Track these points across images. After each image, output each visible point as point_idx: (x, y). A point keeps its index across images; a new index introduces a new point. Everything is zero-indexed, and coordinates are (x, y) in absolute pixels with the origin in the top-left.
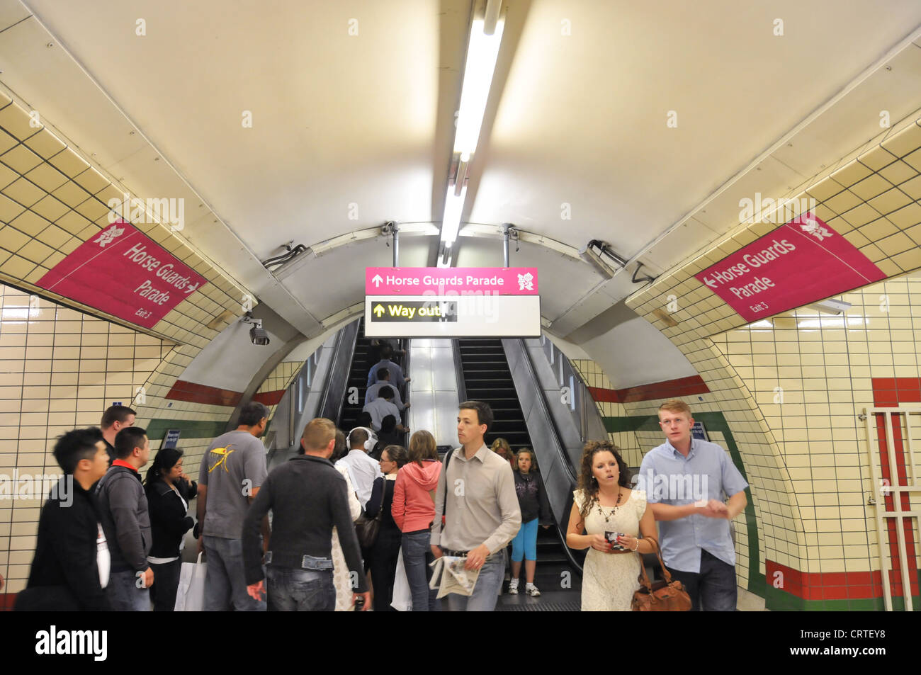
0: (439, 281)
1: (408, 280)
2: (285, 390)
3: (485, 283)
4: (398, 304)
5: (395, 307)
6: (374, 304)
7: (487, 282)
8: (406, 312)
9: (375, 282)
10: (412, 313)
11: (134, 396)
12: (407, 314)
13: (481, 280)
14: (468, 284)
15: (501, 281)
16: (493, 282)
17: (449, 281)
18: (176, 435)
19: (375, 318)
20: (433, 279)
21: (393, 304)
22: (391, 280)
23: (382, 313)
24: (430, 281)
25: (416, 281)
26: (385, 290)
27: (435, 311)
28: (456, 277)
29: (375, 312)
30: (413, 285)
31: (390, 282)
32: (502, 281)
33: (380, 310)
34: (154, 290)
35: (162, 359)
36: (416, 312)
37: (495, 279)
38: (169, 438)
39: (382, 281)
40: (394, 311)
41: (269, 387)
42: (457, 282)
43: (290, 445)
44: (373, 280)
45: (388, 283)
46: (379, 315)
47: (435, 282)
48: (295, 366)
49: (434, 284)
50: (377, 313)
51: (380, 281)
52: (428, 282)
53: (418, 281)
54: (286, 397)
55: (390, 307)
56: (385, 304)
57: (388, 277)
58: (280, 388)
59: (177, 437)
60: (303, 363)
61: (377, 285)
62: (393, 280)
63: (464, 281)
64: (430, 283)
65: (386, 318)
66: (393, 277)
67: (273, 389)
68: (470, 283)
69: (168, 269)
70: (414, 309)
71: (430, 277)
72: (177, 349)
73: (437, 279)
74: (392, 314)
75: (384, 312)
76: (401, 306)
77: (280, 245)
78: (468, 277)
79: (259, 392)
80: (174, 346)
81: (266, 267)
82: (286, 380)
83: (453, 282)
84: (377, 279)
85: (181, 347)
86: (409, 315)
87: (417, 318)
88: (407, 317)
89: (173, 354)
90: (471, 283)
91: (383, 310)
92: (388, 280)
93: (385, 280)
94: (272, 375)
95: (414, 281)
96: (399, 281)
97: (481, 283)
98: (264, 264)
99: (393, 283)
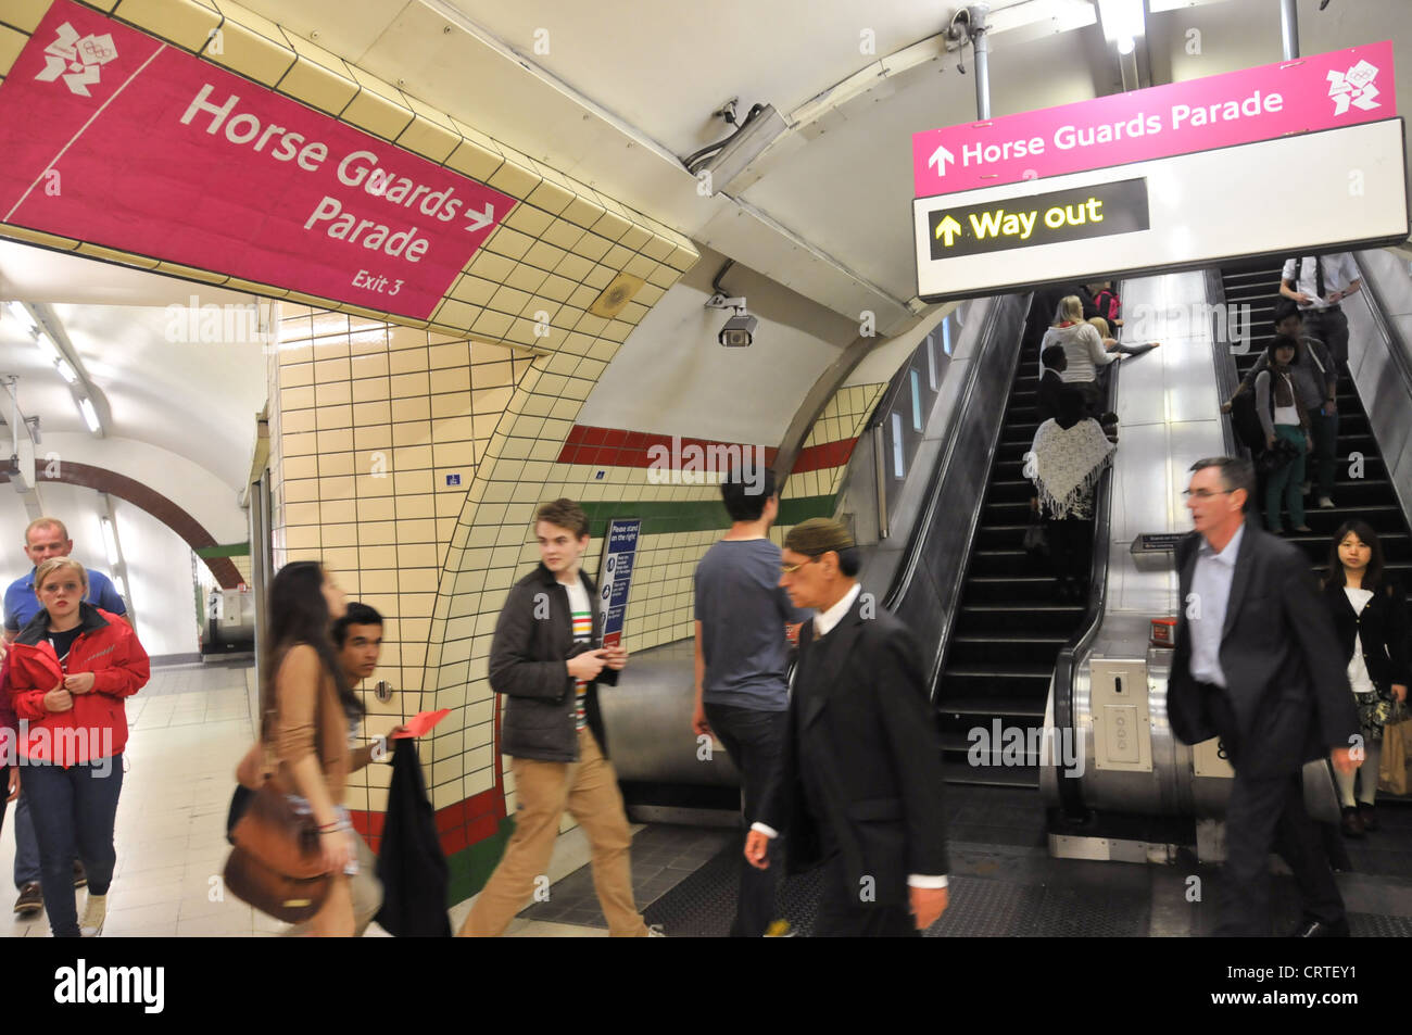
0: (1096, 134)
1: (1016, 147)
2: (857, 439)
3: (1226, 116)
4: (992, 207)
5: (986, 216)
6: (936, 218)
7: (1233, 110)
8: (1013, 224)
9: (936, 164)
10: (1029, 225)
11: (477, 462)
12: (1016, 230)
13: (1213, 109)
14: (1176, 126)
15: (1274, 102)
16: (1251, 107)
17: (1123, 130)
18: (634, 528)
19: (939, 250)
20: (1080, 133)
21: (979, 209)
22: (972, 154)
23: (955, 235)
24: (1071, 138)
25: (1036, 146)
26: (962, 178)
27: (1087, 211)
28: (1141, 115)
29: (938, 237)
30: (1029, 154)
31: (973, 160)
32: (1280, 99)
33: (949, 229)
34: (365, 224)
35: (516, 386)
36: (1040, 222)
37: (1256, 99)
38: (614, 534)
39: (951, 158)
40: (983, 227)
41: (826, 433)
42: (1146, 127)
43: (881, 537)
44: (931, 162)
45: (966, 163)
46: (949, 242)
47: (1086, 138)
48: (871, 392)
49: (1083, 143)
50: (942, 236)
51: (947, 162)
52: (1067, 142)
53: (1041, 142)
54: (864, 452)
55: (973, 218)
56: (960, 214)
57: (965, 148)
58: (847, 435)
59: (635, 533)
60: (885, 387)
61: (942, 172)
62: (978, 153)
63: (1166, 121)
64: (1072, 144)
65: (968, 245)
66: (979, 145)
67: (834, 437)
68: (1181, 123)
69: (364, 162)
70: (1034, 215)
71: (1071, 129)
72: (541, 364)
73: (1091, 131)
74: (980, 235)
75: (959, 232)
76: (1000, 213)
77: (710, 114)
78: (1175, 110)
79: (809, 443)
80: (534, 358)
81: (691, 171)
82: (857, 419)
83: (1135, 128)
84: (941, 157)
85: (548, 358)
86: (1022, 230)
87: (1042, 236)
88: (1017, 236)
89: (533, 375)
90: (1185, 124)
91: (957, 227)
92: (966, 154)
93: (959, 156)
94: (831, 411)
95: (1031, 146)
96: (992, 154)
97: (1213, 120)
98: (686, 164)
99: (980, 161)
